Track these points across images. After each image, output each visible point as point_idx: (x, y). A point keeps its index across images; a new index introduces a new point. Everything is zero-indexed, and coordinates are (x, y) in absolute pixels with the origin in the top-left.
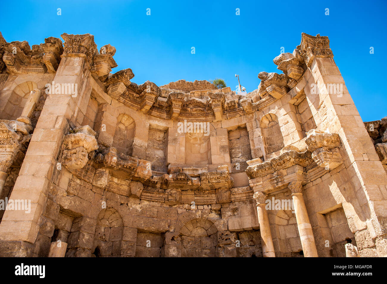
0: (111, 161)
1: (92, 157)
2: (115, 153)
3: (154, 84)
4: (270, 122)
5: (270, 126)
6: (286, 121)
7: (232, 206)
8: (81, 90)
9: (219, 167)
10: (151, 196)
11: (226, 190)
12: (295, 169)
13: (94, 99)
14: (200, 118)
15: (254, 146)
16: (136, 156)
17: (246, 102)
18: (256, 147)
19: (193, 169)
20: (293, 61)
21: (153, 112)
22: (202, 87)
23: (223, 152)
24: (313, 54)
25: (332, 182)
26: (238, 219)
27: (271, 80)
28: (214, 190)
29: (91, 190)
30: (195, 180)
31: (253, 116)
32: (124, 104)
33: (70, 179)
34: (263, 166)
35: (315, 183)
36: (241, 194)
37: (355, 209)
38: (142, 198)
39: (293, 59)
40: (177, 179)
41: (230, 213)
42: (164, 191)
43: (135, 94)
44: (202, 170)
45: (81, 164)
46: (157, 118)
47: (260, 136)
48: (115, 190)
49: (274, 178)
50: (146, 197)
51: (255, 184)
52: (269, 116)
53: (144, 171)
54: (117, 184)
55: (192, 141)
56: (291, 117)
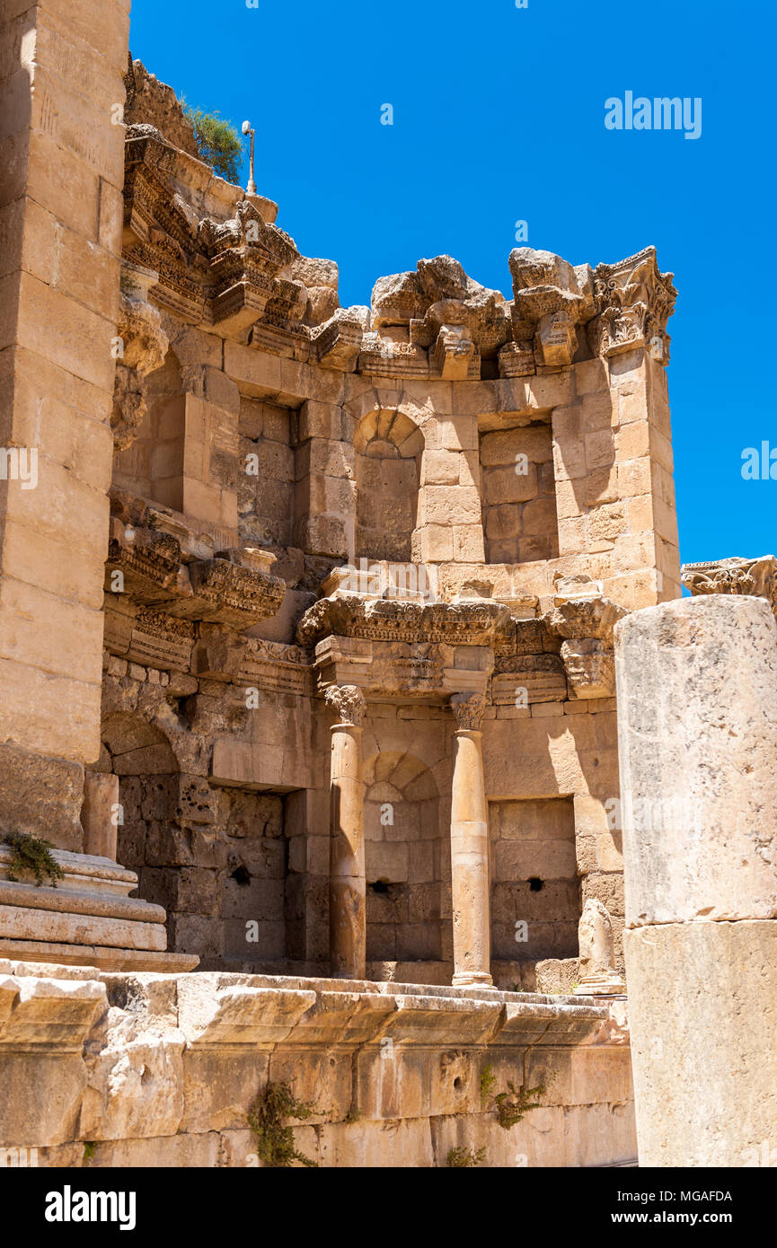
4: (377, 436)
6: (452, 476)
7: (230, 699)
9: (250, 550)
12: (483, 660)
15: (322, 504)
18: (329, 513)
23: (218, 479)
24: (645, 334)
25: (563, 732)
26: (243, 747)
28: (192, 623)
30: (180, 573)
31: (336, 385)
34: (397, 612)
35: (505, 712)
36: (266, 664)
40: (149, 555)
41: (220, 720)
47: (347, 478)
49: (413, 661)
51: (348, 658)
52: (386, 418)
56: (471, 469)
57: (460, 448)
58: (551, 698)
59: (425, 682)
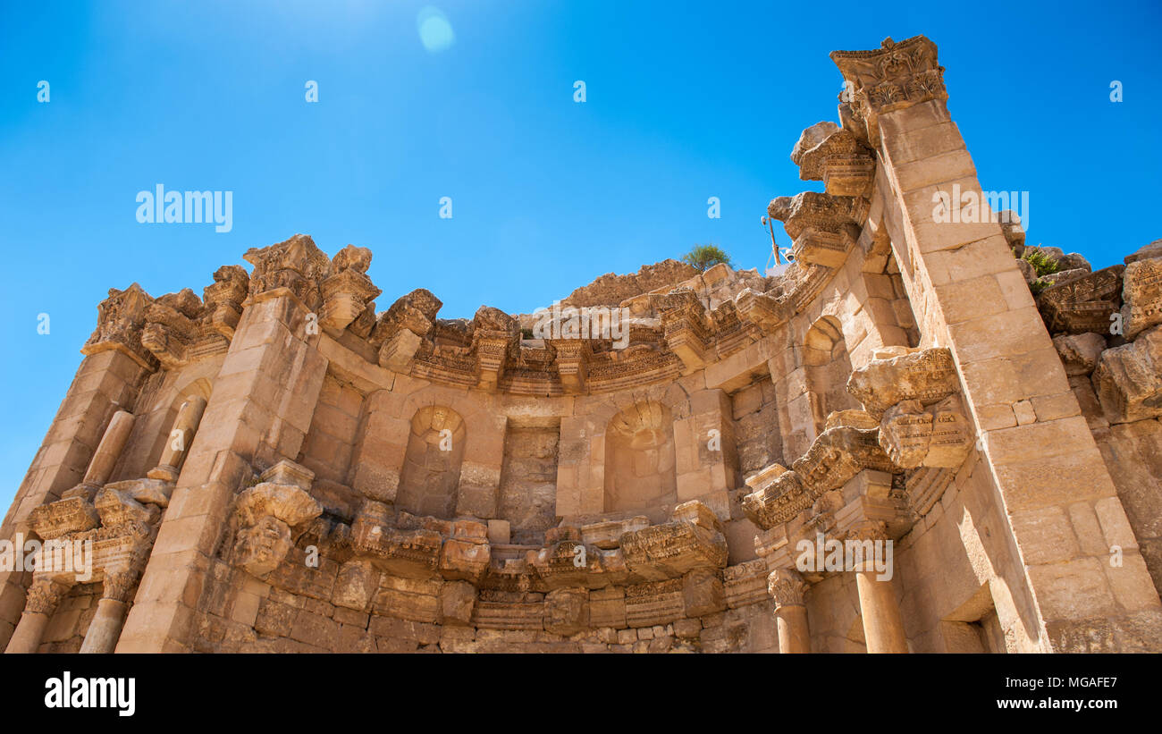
0: (364, 540)
1: (320, 536)
2: (381, 515)
3: (497, 310)
4: (834, 342)
5: (835, 354)
6: (862, 332)
7: (730, 623)
8: (286, 374)
9: (677, 509)
10: (506, 617)
11: (707, 573)
13: (349, 387)
14: (647, 374)
15: (789, 427)
16: (468, 513)
17: (750, 300)
18: (795, 429)
19: (608, 527)
20: (834, 145)
21: (515, 383)
22: (662, 281)
23: (707, 461)
24: (873, 107)
25: (963, 512)
27: (799, 215)
28: (676, 579)
29: (331, 618)
30: (613, 555)
31: (785, 334)
32: (431, 381)
33: (262, 598)
34: (779, 490)
35: (930, 519)
36: (752, 580)
37: (1014, 598)
38: (479, 625)
39: (832, 138)
40: (558, 561)
41: (723, 644)
42: (541, 596)
43: (457, 350)
44: (631, 524)
45: (267, 559)
46: (529, 399)
47: (802, 394)
48: (401, 611)
50: (489, 620)
51: (770, 548)
52: (825, 326)
53: (466, 551)
54: (402, 593)
55: (635, 443)
56: (869, 315)
57: (860, 307)
59: (829, 535)
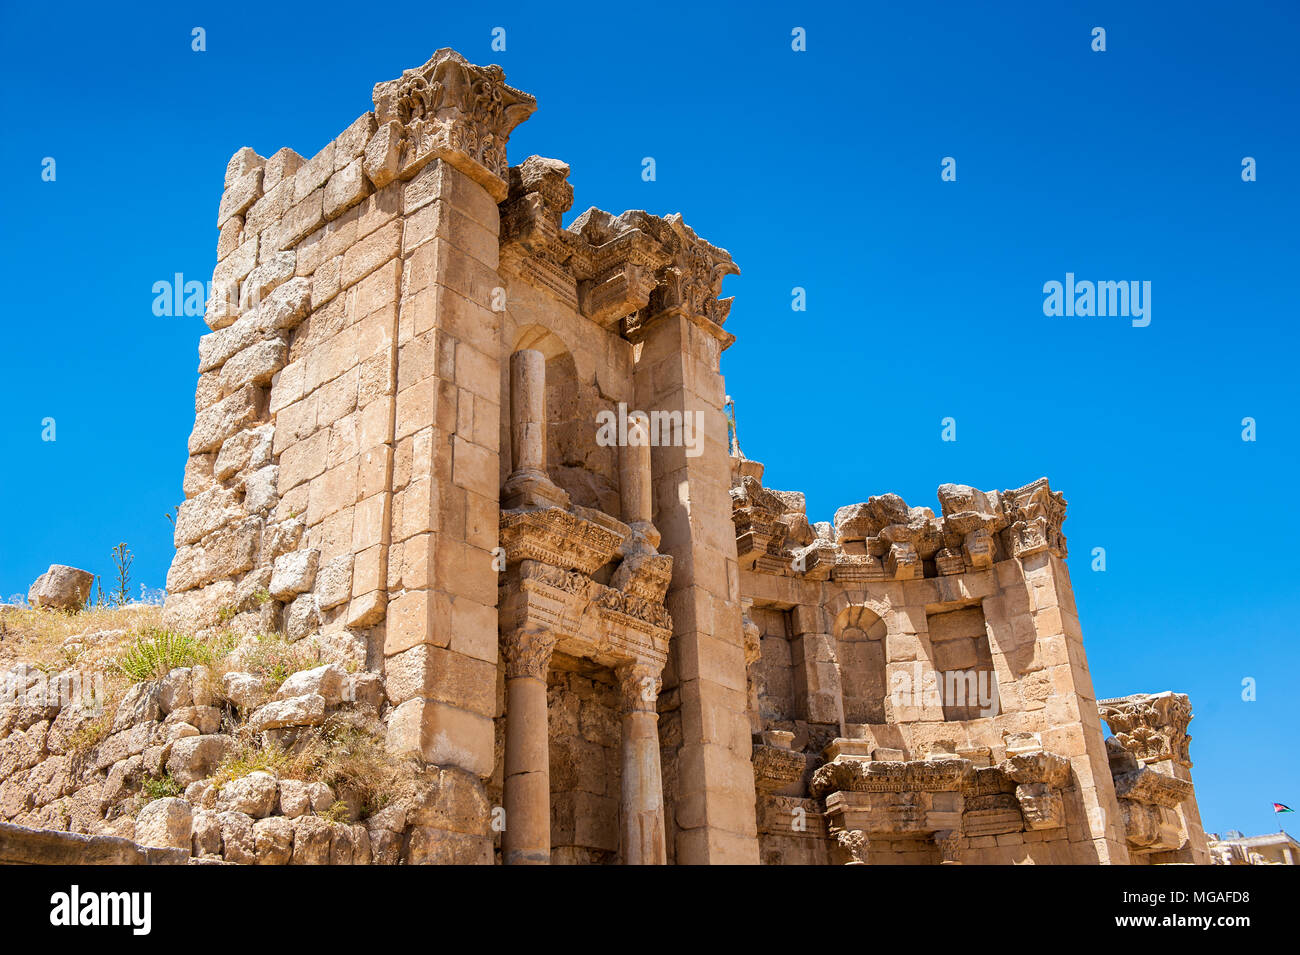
4: (849, 625)
5: (846, 636)
6: (910, 654)
9: (777, 732)
12: (955, 802)
15: (817, 684)
18: (822, 691)
20: (991, 524)
24: (1048, 541)
25: (1025, 857)
31: (818, 591)
34: (886, 771)
35: (976, 842)
39: (990, 519)
47: (832, 661)
49: (903, 808)
51: (853, 809)
52: (855, 613)
56: (925, 647)
57: (914, 632)
58: (1012, 829)
59: (913, 824)
